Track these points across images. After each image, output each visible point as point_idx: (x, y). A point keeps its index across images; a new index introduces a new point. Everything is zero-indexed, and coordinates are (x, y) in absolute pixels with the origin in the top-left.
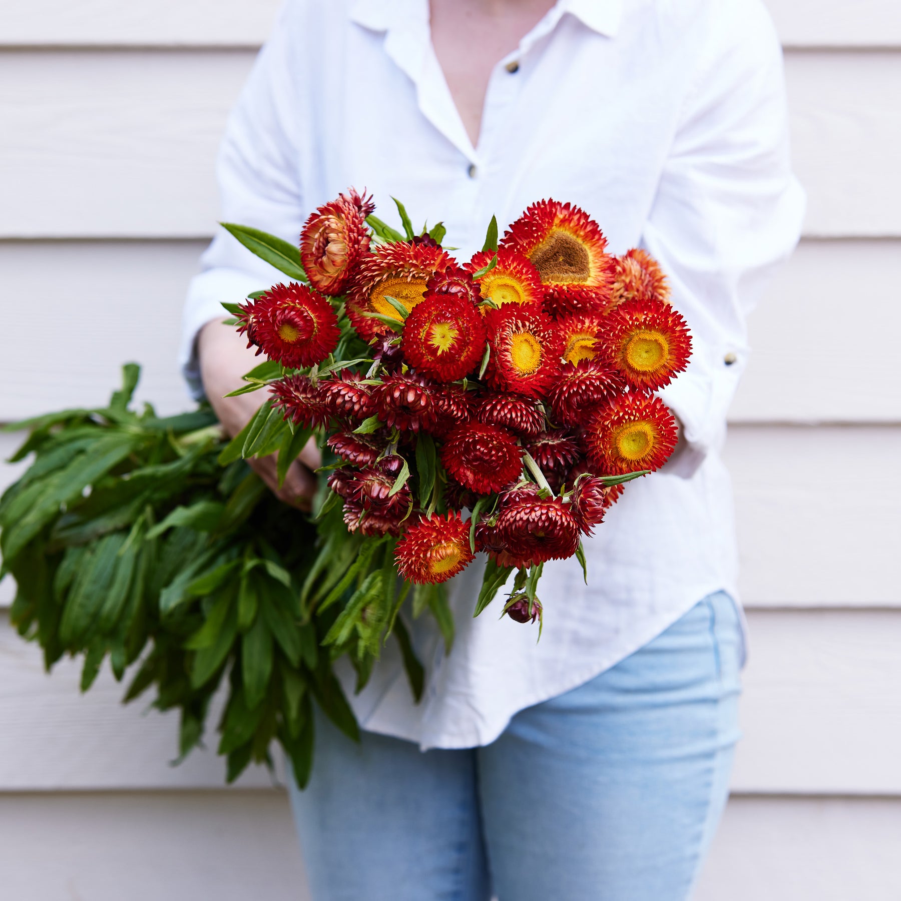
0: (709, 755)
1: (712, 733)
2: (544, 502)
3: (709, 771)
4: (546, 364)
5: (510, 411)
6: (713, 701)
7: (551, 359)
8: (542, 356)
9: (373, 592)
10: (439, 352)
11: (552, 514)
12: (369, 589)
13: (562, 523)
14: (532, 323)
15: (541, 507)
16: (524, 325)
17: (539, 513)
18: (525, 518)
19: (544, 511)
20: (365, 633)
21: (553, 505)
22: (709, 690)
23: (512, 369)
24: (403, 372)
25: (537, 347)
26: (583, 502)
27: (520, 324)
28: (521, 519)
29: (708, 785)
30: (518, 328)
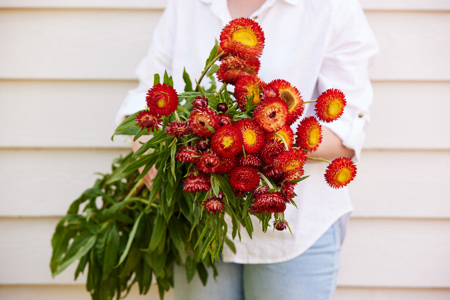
0: (331, 273)
1: (332, 265)
2: (271, 194)
3: (330, 279)
4: (259, 140)
5: (249, 161)
6: (332, 253)
7: (260, 138)
8: (257, 137)
9: (213, 237)
10: (225, 148)
11: (275, 199)
12: (211, 236)
13: (279, 202)
14: (250, 126)
15: (270, 197)
16: (248, 127)
17: (270, 199)
18: (265, 201)
19: (272, 198)
20: (212, 254)
21: (275, 195)
22: (331, 248)
23: (247, 145)
24: (208, 151)
25: (254, 134)
26: (286, 192)
27: (246, 127)
28: (263, 202)
29: (330, 284)
30: (245, 129)
